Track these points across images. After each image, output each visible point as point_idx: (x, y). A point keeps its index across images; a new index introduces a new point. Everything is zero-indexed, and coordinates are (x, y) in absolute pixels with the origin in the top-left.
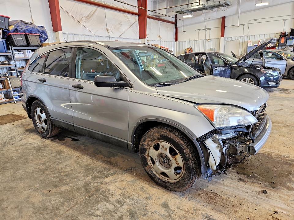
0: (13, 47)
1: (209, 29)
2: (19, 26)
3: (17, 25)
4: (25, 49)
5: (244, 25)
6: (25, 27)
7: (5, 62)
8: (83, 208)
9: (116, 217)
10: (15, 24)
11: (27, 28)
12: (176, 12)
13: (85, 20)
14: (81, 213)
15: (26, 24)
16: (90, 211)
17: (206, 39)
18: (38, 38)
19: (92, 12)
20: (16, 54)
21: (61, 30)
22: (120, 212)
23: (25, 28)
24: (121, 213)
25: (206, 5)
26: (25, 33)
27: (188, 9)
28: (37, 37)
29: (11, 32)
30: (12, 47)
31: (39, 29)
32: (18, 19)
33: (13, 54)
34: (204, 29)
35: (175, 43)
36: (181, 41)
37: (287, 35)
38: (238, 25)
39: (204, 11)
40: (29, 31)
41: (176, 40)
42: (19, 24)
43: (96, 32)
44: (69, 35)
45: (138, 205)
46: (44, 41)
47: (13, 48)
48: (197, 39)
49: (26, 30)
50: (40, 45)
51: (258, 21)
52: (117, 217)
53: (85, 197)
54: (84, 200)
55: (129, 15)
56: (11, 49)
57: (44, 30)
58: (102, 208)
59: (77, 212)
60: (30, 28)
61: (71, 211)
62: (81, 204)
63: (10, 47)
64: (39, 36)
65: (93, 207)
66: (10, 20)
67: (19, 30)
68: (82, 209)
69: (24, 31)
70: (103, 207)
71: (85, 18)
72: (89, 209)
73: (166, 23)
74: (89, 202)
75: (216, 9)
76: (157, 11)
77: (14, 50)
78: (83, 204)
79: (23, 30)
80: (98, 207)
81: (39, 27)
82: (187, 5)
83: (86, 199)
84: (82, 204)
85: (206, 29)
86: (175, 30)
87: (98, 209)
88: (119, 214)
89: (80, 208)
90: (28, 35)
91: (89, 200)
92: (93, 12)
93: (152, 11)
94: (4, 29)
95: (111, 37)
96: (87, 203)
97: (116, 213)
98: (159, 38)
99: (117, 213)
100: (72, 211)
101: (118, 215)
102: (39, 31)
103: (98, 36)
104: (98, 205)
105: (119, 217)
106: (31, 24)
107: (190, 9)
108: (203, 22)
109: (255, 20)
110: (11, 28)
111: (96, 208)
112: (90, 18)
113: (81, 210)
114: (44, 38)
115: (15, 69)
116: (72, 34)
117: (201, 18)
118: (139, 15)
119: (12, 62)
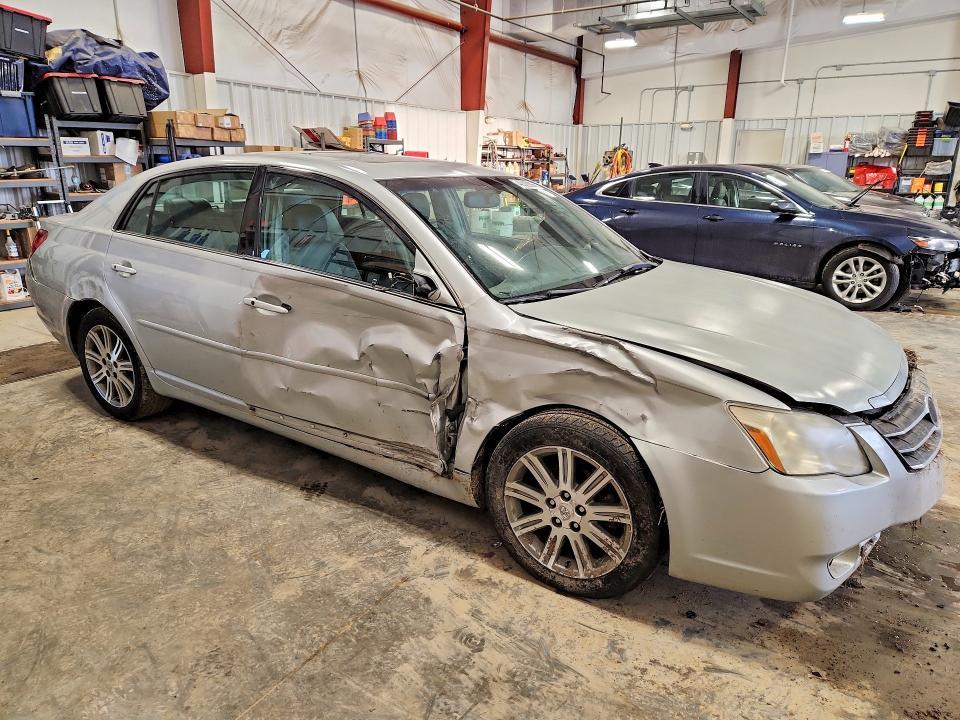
0: (58, 119)
1: (685, 88)
2: (79, 50)
3: (73, 48)
4: (96, 130)
5: (800, 81)
6: (99, 55)
7: (28, 170)
8: (357, 653)
9: (465, 684)
10: (66, 44)
11: (105, 58)
12: (585, 28)
13: (289, 38)
14: (354, 670)
15: (103, 43)
16: (380, 664)
17: (677, 120)
18: (138, 92)
19: (311, 12)
20: (65, 142)
21: (212, 70)
22: (476, 668)
23: (98, 59)
24: (481, 674)
25: (685, 10)
26: (96, 76)
27: (625, 19)
28: (136, 89)
29: (50, 70)
30: (54, 119)
31: (145, 63)
32: (77, 25)
33: (55, 144)
34: (671, 89)
35: (572, 131)
36: (593, 123)
37: (936, 122)
38: (783, 81)
39: (673, 29)
40: (109, 67)
41: (577, 119)
42: (81, 44)
43: (323, 82)
44: (236, 89)
45: (530, 650)
46: (155, 104)
47: (57, 124)
48: (645, 119)
49: (101, 65)
50: (146, 115)
51: (845, 71)
52: (471, 686)
53: (355, 620)
54: (352, 630)
55: (430, 31)
56: (48, 126)
57: (158, 67)
58: (417, 656)
59: (341, 665)
60: (114, 60)
61: (319, 663)
62: (348, 642)
63: (46, 118)
64: (142, 85)
65: (386, 650)
66: (50, 29)
67: (80, 64)
68: (353, 657)
69: (96, 68)
70: (418, 653)
71: (288, 33)
72: (377, 658)
73: (548, 61)
74: (373, 637)
75: (713, 25)
76: (522, 22)
77: (60, 128)
78: (353, 640)
79: (91, 64)
80: (403, 652)
81: (141, 55)
82: (624, 6)
83: (361, 626)
84: (351, 641)
85: (676, 88)
86: (574, 86)
87: (406, 659)
88: (474, 674)
89: (345, 654)
90: (106, 83)
91: (369, 629)
92: (316, 12)
93: (506, 20)
94: (31, 59)
95: (370, 101)
96: (366, 639)
97: (463, 672)
98: (523, 111)
99: (466, 670)
100: (324, 661)
101: (470, 679)
102: (142, 70)
103: (330, 96)
104: (402, 647)
105: (477, 685)
106: (117, 44)
107: (631, 21)
108: (669, 65)
109: (838, 68)
110: (55, 56)
111: (396, 654)
112: (305, 32)
113: (350, 660)
114: (159, 93)
115: (61, 194)
116: (247, 85)
117: (664, 53)
118: (463, 31)
119: (51, 171)
